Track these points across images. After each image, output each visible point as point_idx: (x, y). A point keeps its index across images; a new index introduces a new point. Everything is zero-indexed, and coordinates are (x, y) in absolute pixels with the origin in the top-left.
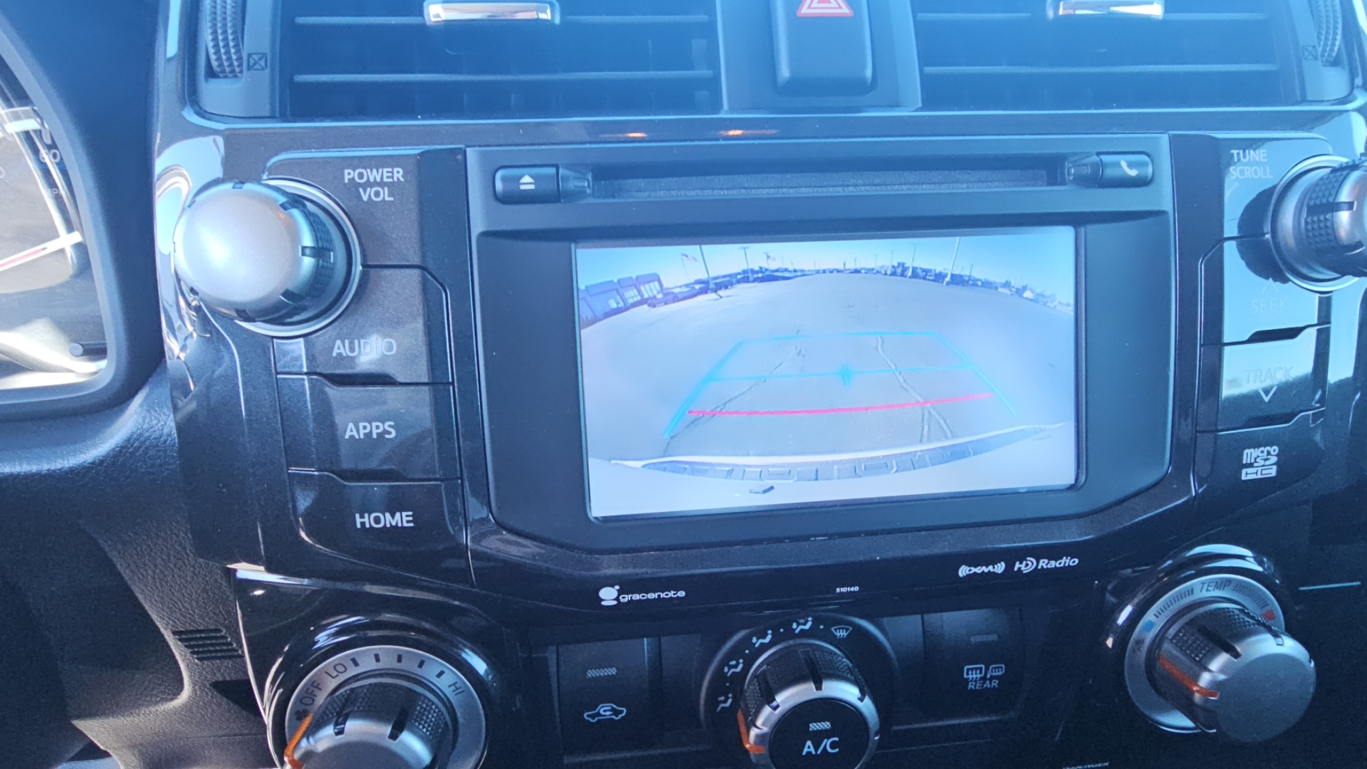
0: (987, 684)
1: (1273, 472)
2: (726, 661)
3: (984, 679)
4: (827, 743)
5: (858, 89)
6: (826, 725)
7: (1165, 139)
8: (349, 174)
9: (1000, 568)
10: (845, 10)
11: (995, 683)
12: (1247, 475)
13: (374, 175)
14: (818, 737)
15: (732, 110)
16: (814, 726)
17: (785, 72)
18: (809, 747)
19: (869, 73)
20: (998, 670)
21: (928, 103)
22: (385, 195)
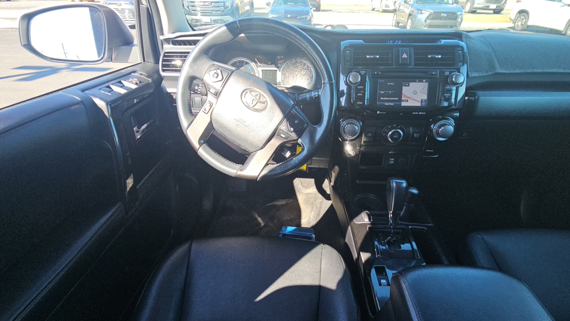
0: (417, 137)
1: (447, 105)
2: (385, 129)
3: (417, 136)
4: (397, 136)
5: (407, 64)
6: (397, 134)
7: (439, 70)
8: (361, 72)
9: (417, 113)
10: (407, 57)
11: (418, 137)
12: (444, 105)
13: (363, 72)
14: (396, 135)
15: (395, 66)
16: (395, 134)
17: (400, 63)
18: (394, 136)
19: (408, 63)
20: (418, 135)
21: (415, 66)
22: (364, 74)
